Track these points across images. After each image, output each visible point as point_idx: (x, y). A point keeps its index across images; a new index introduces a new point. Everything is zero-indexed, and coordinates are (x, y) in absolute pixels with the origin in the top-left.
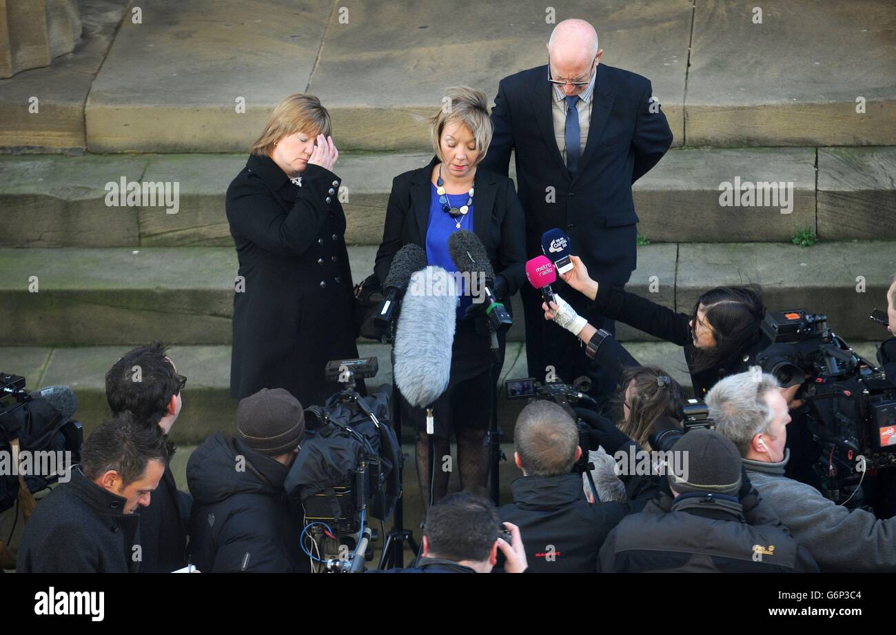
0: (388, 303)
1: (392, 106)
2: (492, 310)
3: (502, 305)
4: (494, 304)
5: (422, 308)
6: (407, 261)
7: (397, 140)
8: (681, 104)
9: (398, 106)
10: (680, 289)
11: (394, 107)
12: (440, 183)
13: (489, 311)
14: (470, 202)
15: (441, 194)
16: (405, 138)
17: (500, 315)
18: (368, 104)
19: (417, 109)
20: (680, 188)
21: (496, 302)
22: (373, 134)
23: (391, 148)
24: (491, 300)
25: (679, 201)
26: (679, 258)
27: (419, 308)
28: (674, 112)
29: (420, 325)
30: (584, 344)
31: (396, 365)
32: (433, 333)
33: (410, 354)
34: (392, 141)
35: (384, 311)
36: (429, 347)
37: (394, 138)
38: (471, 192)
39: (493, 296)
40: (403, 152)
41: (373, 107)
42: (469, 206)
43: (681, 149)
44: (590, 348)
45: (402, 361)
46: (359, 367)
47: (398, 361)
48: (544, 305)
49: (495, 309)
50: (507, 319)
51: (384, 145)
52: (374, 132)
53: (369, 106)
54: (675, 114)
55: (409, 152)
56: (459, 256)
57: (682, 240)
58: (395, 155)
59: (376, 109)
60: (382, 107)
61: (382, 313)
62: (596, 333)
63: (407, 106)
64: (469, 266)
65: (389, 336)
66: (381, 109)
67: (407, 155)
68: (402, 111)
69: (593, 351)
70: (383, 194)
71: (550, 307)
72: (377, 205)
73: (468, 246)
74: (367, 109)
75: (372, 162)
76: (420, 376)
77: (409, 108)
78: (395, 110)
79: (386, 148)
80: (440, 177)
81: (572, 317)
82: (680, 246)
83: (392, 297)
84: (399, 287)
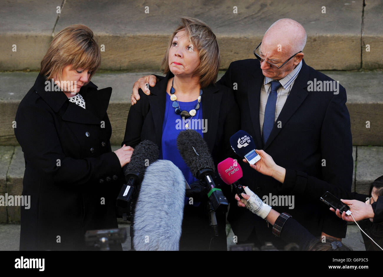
0: (128, 187)
1: (126, 34)
2: (213, 194)
3: (220, 190)
4: (214, 189)
5: (156, 192)
6: (143, 154)
7: (130, 62)
8: (359, 35)
9: (131, 35)
10: (359, 182)
11: (128, 35)
12: (173, 91)
13: (209, 194)
14: (198, 107)
15: (174, 100)
16: (137, 60)
17: (218, 198)
18: (107, 33)
19: (146, 36)
20: (359, 102)
21: (215, 187)
22: (111, 56)
23: (125, 68)
24: (212, 186)
25: (357, 113)
26: (358, 158)
27: (153, 192)
28: (353, 41)
29: (155, 205)
30: (271, 225)
31: (135, 237)
32: (166, 212)
33: (147, 229)
34: (125, 62)
35: (126, 194)
36: (163, 223)
37: (127, 60)
38: (199, 98)
39: (214, 183)
40: (134, 72)
41: (111, 35)
42: (196, 110)
43: (359, 71)
44: (275, 229)
45: (140, 234)
46: (112, 234)
47: (136, 234)
48: (237, 196)
49: (214, 193)
50: (224, 201)
51: (119, 65)
52: (111, 55)
53: (107, 34)
54: (354, 43)
55: (139, 72)
56: (186, 150)
57: (359, 144)
58: (128, 74)
59: (113, 37)
60: (118, 35)
61: (124, 195)
62: (279, 217)
63: (138, 34)
64: (194, 158)
65: (128, 214)
66: (117, 37)
67: (138, 74)
68: (134, 38)
69: (278, 231)
70: (119, 104)
71: (241, 197)
72: (114, 113)
73: (193, 143)
74: (105, 36)
75: (109, 79)
76: (155, 246)
77: (139, 36)
78: (129, 37)
79: (120, 67)
80: (172, 87)
81: (259, 205)
82: (358, 148)
83: (132, 182)
84: (138, 174)
